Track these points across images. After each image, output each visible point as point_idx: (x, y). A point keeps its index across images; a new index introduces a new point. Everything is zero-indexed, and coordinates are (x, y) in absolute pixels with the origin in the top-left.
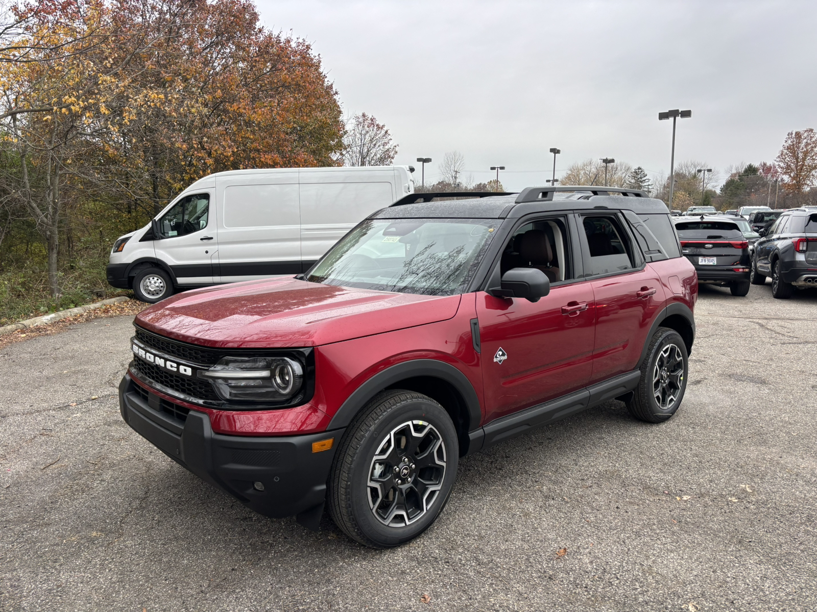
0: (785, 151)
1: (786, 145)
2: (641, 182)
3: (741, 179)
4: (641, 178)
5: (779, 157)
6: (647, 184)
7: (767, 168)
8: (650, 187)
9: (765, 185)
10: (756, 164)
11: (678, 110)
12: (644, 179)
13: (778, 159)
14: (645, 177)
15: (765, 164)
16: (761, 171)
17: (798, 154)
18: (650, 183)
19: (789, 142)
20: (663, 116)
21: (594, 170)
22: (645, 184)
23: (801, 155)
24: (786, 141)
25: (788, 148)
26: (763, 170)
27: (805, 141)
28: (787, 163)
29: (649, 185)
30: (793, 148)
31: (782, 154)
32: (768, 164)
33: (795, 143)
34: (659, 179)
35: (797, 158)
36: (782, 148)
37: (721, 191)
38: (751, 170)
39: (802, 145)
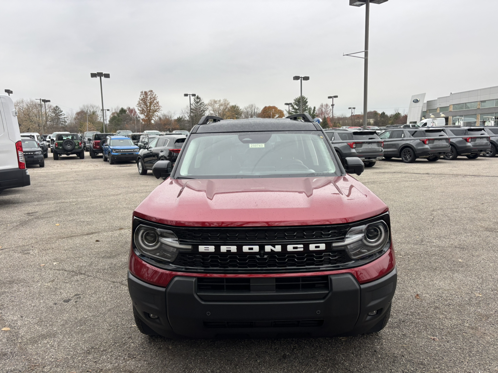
0: (141, 101)
1: (141, 98)
2: (60, 115)
3: (118, 116)
4: (59, 113)
5: (138, 104)
6: (63, 117)
7: (131, 110)
8: (66, 119)
9: (131, 119)
10: (125, 108)
11: (102, 73)
12: (61, 113)
13: (137, 106)
14: (61, 112)
15: (129, 108)
16: (128, 111)
17: (147, 103)
18: (65, 116)
19: (142, 96)
20: (93, 75)
21: (25, 106)
22: (62, 117)
23: (148, 104)
24: (140, 96)
25: (142, 100)
26: (129, 111)
27: (149, 96)
28: (142, 108)
29: (65, 118)
30: (144, 100)
31: (139, 103)
32: (131, 108)
33: (145, 97)
34: (71, 114)
35: (147, 106)
36: (139, 100)
37: (109, 122)
38: (123, 111)
39: (148, 99)
